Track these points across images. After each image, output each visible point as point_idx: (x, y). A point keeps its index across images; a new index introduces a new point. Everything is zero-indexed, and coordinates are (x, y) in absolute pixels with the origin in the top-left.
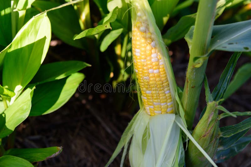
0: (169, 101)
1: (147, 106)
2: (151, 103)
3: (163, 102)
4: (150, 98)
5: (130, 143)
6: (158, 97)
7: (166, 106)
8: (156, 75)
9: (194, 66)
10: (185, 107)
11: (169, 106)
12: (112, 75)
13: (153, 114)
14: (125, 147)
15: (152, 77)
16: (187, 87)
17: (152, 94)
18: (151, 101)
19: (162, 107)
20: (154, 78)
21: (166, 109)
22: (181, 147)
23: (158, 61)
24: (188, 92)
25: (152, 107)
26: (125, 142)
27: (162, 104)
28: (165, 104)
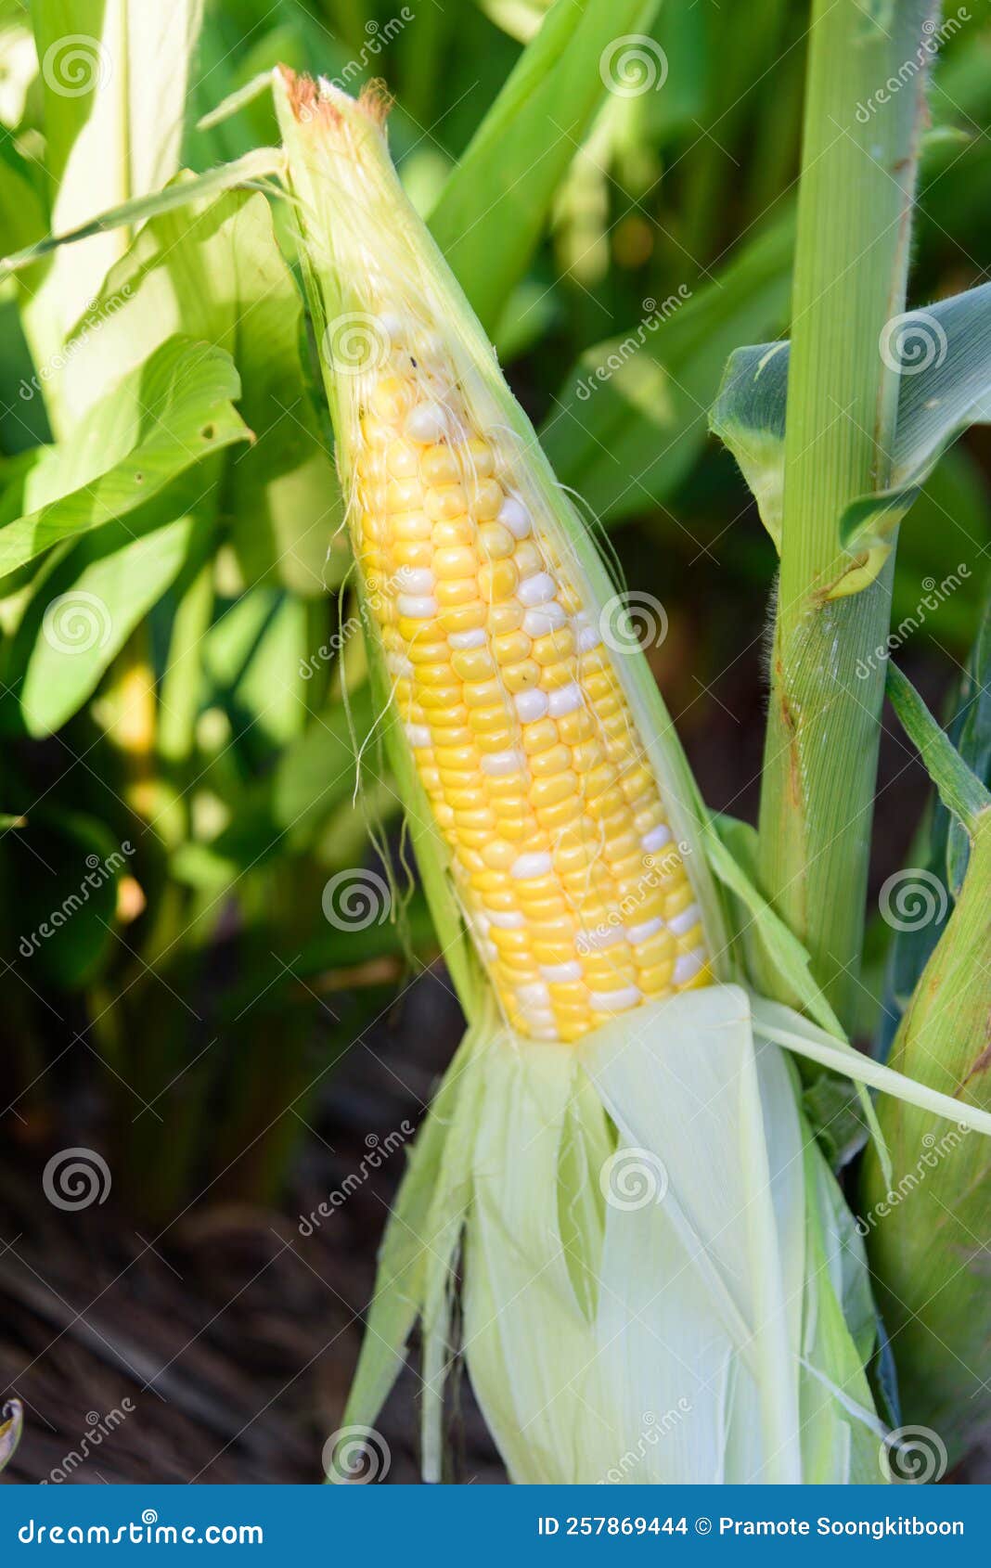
0: (675, 898)
1: (527, 975)
2: (559, 947)
3: (641, 917)
4: (546, 903)
5: (457, 1285)
6: (606, 886)
7: (661, 940)
8: (565, 725)
9: (825, 593)
10: (794, 913)
11: (683, 942)
12: (129, 899)
13: (582, 1027)
14: (427, 1325)
15: (544, 746)
16: (795, 760)
17: (561, 874)
18: (558, 923)
19: (640, 951)
20: (558, 753)
21: (665, 966)
22: (828, 1207)
23: (566, 625)
24: (802, 791)
25: (568, 968)
26: (423, 1286)
27: (637, 930)
28: (651, 925)
